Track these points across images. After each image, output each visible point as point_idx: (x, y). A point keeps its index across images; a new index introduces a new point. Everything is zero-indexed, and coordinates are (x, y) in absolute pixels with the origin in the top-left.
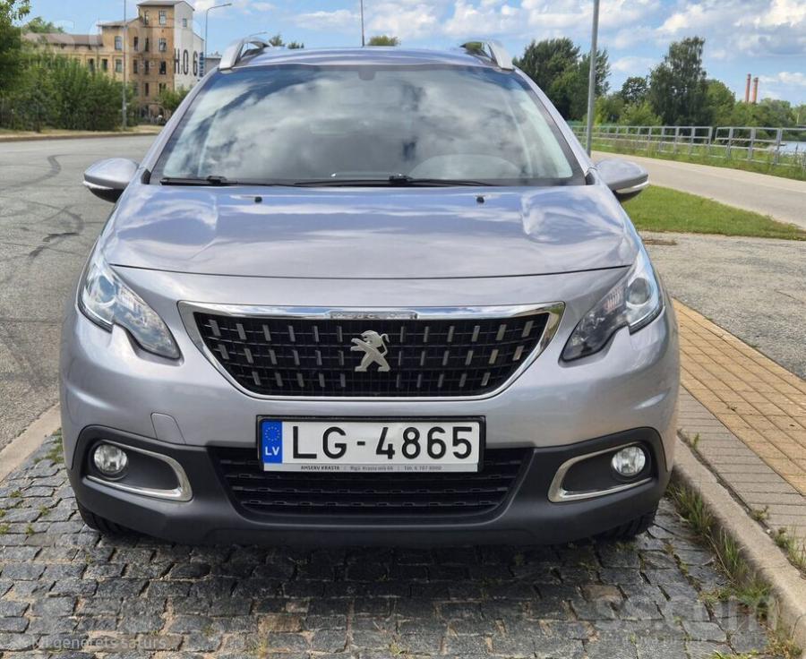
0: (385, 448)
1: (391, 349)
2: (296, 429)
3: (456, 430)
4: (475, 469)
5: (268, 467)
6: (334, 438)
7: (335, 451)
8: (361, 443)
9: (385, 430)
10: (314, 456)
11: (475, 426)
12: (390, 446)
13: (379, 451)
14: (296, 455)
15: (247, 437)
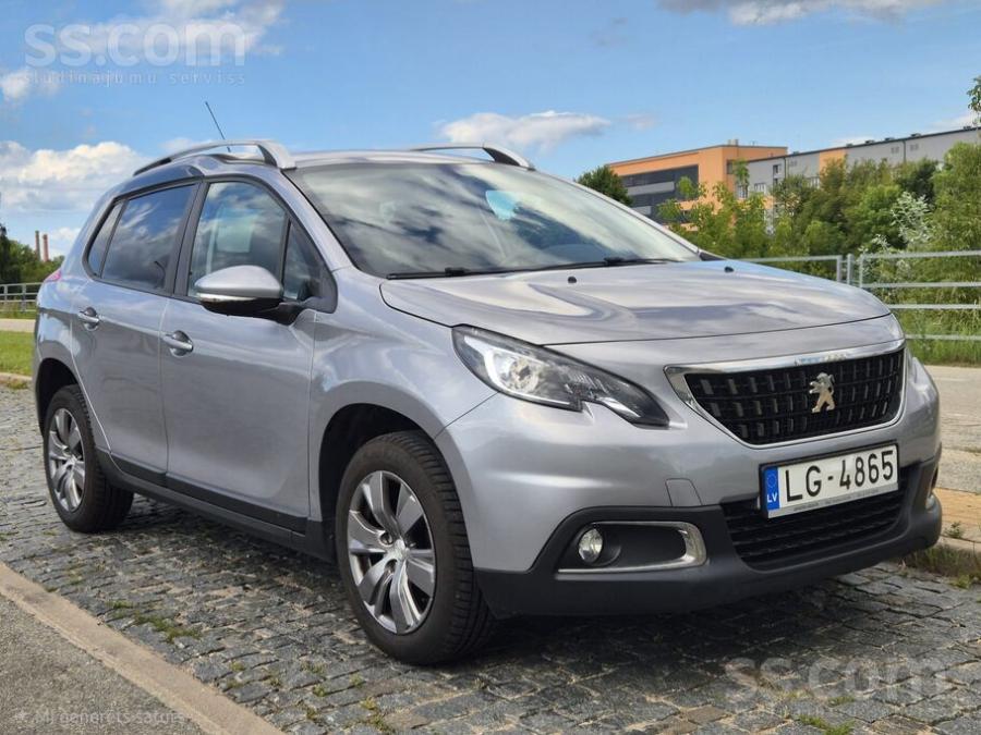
0: (845, 480)
1: (836, 388)
2: (787, 473)
3: (884, 454)
4: (896, 488)
5: (772, 514)
6: (814, 476)
7: (814, 488)
8: (830, 478)
9: (844, 462)
10: (799, 497)
11: (893, 448)
12: (848, 477)
13: (842, 484)
14: (790, 499)
15: (752, 487)
